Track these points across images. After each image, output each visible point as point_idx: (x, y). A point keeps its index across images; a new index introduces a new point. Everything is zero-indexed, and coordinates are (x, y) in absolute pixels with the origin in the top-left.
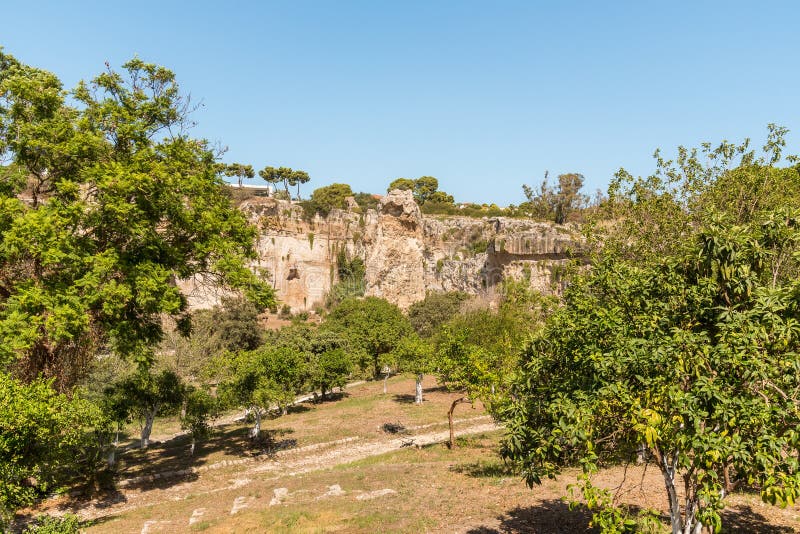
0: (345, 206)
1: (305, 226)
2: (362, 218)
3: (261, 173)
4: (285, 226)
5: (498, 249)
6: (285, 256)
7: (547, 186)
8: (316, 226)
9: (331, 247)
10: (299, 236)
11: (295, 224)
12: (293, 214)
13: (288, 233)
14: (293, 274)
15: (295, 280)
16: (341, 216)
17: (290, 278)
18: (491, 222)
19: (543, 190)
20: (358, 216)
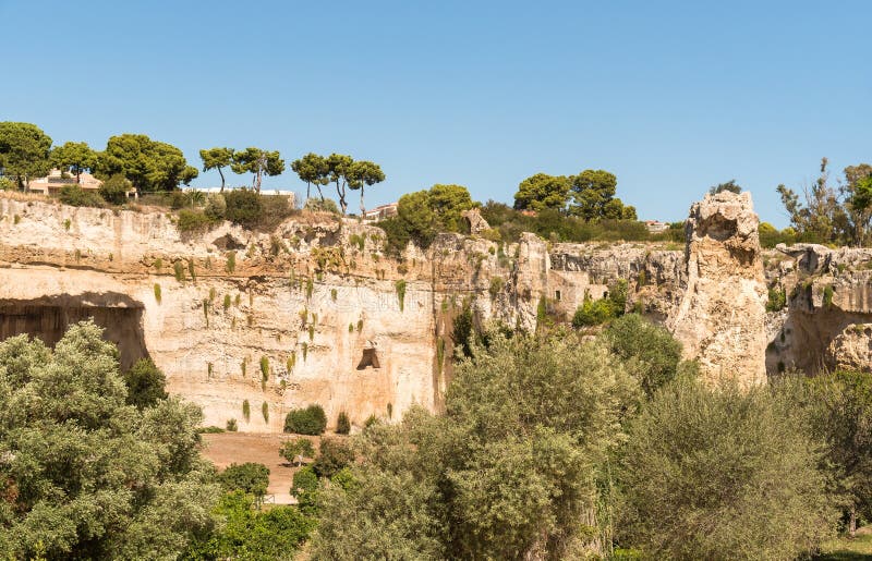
0: (465, 225)
1: (389, 266)
2: (500, 250)
3: (297, 167)
4: (353, 266)
5: (818, 303)
6: (355, 325)
7: (826, 187)
8: (409, 265)
9: (439, 305)
10: (380, 285)
11: (372, 264)
12: (368, 242)
13: (359, 280)
14: (369, 359)
15: (369, 369)
16: (460, 248)
17: (361, 367)
18: (793, 254)
19: (818, 195)
20: (495, 246)
